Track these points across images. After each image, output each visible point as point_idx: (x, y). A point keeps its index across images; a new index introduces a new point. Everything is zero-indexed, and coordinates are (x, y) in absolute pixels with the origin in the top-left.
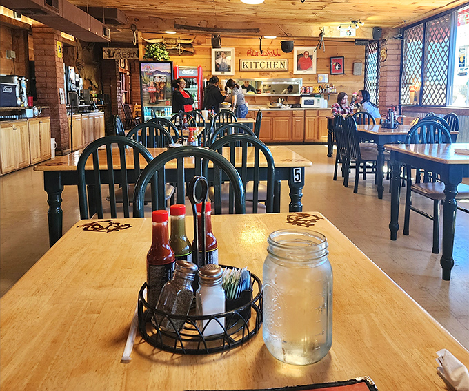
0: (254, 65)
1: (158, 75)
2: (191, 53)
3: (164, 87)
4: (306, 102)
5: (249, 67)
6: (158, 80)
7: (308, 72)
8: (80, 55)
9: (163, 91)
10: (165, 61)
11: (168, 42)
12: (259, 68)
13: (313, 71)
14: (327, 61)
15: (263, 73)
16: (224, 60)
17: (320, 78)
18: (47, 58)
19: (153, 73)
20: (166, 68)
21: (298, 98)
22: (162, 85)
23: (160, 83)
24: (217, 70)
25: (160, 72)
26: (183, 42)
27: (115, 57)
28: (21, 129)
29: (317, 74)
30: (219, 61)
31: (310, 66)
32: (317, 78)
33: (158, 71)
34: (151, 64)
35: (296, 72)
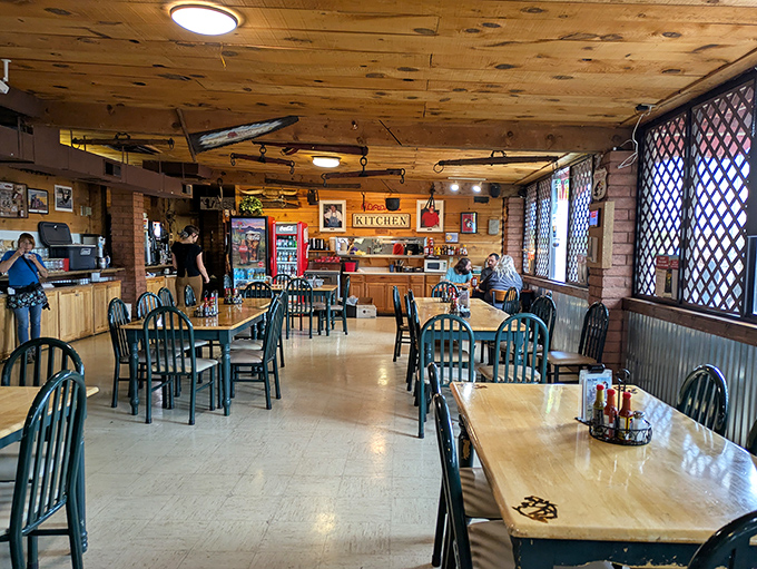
0: (369, 220)
1: (251, 232)
2: (296, 207)
3: (257, 246)
4: (430, 266)
5: (364, 222)
6: (250, 238)
7: (434, 230)
8: (172, 206)
9: (257, 250)
10: (259, 217)
11: (269, 193)
12: (375, 224)
13: (440, 229)
14: (457, 218)
15: (380, 230)
16: (334, 215)
17: (449, 237)
18: (124, 215)
19: (246, 230)
20: (260, 224)
21: (421, 262)
22: (255, 244)
23: (252, 242)
24: (325, 226)
25: (253, 229)
26: (285, 193)
27: (214, 208)
28: (85, 295)
29: (444, 233)
30: (328, 215)
31: (436, 223)
32: (444, 238)
33: (250, 228)
34: (244, 220)
35: (419, 229)
